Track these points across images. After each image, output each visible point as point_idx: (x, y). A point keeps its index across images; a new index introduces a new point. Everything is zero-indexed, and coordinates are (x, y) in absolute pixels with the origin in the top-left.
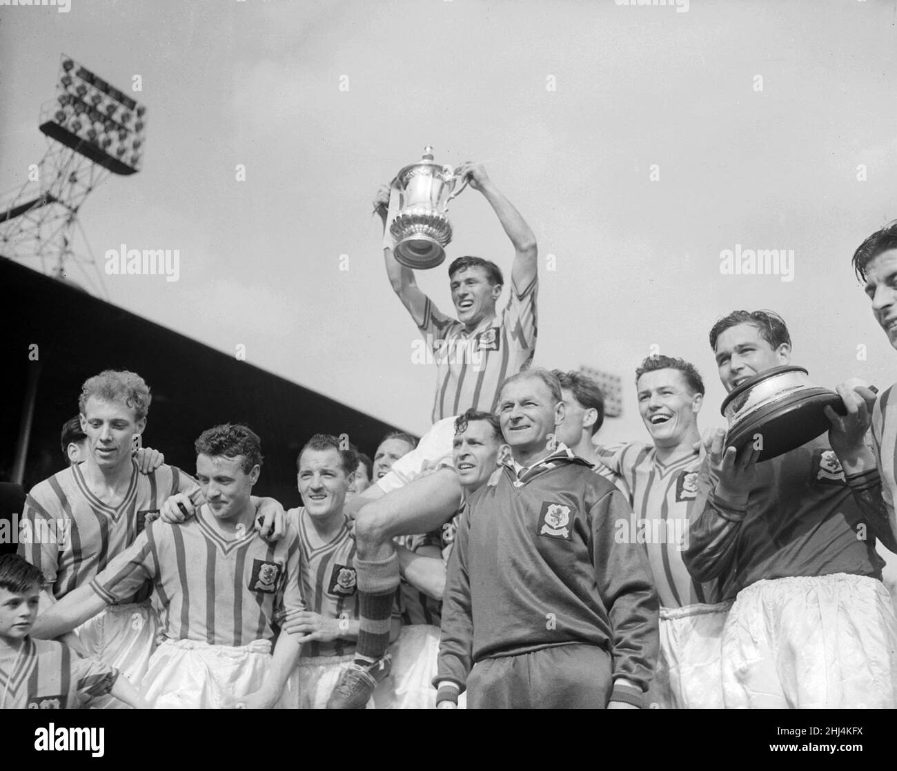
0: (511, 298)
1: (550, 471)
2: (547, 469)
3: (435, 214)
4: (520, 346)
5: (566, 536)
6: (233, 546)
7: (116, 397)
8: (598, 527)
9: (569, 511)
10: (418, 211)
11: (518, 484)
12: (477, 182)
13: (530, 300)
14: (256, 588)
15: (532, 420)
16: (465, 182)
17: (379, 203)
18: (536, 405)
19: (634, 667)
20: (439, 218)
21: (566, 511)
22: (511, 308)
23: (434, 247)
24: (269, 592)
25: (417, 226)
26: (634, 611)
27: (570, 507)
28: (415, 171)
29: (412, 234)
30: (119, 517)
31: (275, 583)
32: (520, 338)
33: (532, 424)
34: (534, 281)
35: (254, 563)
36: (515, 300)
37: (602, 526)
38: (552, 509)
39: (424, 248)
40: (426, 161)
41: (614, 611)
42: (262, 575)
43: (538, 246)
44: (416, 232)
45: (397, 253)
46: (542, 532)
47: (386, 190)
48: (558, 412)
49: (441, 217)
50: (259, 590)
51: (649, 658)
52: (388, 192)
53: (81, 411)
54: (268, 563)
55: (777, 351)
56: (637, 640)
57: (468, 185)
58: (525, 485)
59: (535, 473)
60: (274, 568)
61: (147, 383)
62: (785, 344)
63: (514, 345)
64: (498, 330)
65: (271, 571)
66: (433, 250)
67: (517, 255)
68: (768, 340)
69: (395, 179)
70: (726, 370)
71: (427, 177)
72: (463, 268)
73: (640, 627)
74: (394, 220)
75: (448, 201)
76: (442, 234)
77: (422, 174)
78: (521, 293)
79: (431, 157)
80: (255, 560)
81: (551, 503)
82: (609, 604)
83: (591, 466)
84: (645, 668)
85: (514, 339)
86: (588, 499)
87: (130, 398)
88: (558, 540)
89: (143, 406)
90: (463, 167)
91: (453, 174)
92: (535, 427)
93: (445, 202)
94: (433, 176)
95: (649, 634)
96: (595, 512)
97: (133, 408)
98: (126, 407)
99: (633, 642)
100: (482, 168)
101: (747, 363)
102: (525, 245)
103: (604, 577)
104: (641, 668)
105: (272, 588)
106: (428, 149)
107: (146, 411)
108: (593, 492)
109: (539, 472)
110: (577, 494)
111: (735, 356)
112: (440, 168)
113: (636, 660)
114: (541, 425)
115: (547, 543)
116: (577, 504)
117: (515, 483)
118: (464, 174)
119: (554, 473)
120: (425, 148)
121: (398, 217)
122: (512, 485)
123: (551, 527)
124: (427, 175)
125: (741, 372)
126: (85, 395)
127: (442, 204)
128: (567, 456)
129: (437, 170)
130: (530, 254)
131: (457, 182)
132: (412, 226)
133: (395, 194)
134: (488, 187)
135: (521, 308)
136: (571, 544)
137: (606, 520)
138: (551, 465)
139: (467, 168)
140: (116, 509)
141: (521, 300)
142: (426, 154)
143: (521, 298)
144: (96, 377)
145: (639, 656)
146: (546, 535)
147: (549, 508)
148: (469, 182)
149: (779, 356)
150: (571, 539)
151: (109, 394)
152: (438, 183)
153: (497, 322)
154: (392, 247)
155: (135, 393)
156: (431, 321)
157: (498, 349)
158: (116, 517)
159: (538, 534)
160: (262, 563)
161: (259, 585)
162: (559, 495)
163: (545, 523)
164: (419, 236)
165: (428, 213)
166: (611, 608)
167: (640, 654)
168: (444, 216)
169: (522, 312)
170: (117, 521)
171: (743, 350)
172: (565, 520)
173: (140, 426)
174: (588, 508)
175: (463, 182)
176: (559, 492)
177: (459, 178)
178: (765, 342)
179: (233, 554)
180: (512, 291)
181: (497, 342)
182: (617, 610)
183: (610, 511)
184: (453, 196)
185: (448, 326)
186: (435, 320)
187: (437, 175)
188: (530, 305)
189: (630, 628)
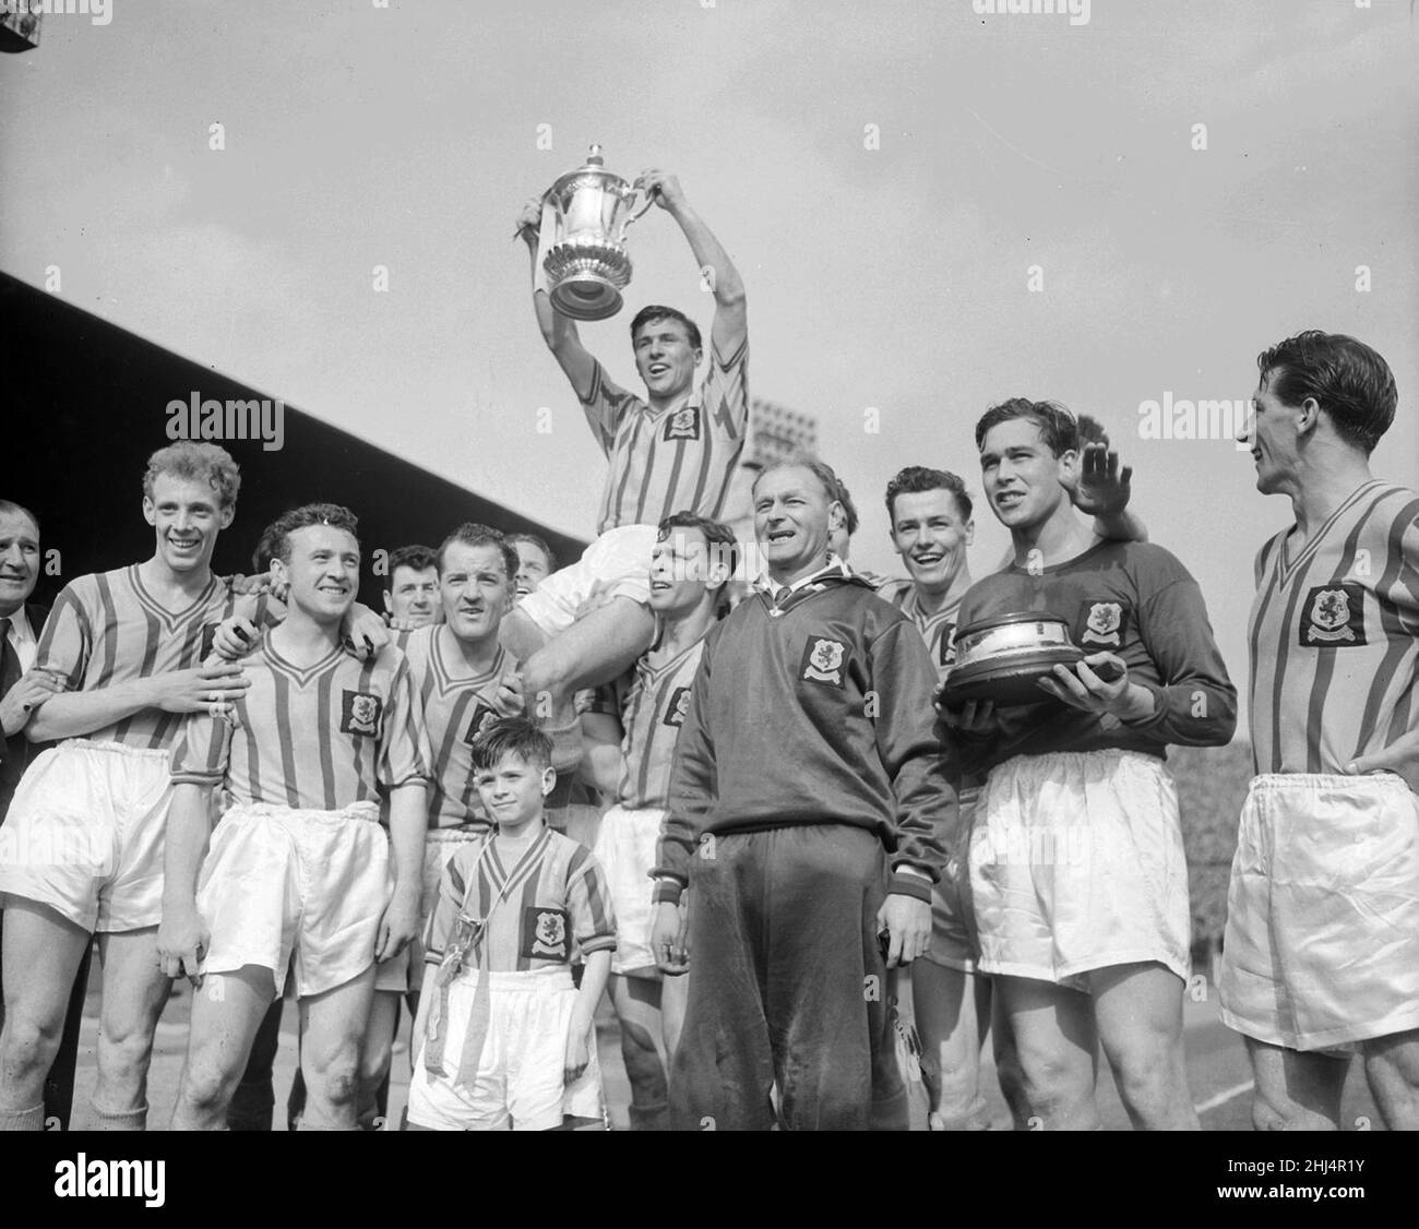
0: (712, 368)
1: (819, 594)
2: (814, 591)
3: (609, 245)
4: (727, 435)
5: (837, 681)
6: (312, 675)
7: (196, 473)
8: (881, 670)
9: (843, 649)
10: (586, 241)
11: (776, 612)
12: (667, 200)
13: (740, 372)
14: (351, 727)
15: (797, 523)
16: (649, 200)
17: (525, 223)
18: (803, 503)
19: (921, 850)
20: (614, 250)
21: (838, 649)
22: (713, 381)
23: (606, 291)
24: (367, 734)
25: (583, 261)
26: (924, 780)
27: (843, 645)
28: (579, 182)
29: (575, 272)
30: (176, 628)
31: (375, 721)
32: (726, 424)
33: (798, 530)
34: (744, 345)
35: (344, 696)
36: (718, 371)
37: (885, 669)
38: (820, 645)
39: (593, 291)
40: (593, 168)
41: (900, 780)
42: (356, 711)
43: (747, 298)
44: (582, 269)
45: (554, 296)
46: (806, 676)
47: (535, 206)
48: (833, 514)
49: (617, 249)
50: (356, 732)
51: (943, 839)
52: (538, 208)
53: (147, 493)
54: (363, 695)
55: (1060, 460)
56: (927, 816)
57: (654, 204)
58: (785, 615)
59: (801, 596)
60: (371, 700)
61: (235, 459)
62: (1072, 451)
63: (719, 433)
64: (696, 410)
65: (367, 704)
66: (605, 295)
67: (718, 309)
68: (1051, 444)
69: (549, 191)
70: (991, 477)
71: (596, 191)
72: (657, 319)
73: (934, 800)
74: (550, 252)
75: (627, 224)
76: (618, 273)
77: (589, 187)
78: (726, 363)
79: (599, 161)
80: (344, 691)
81: (819, 638)
82: (893, 771)
83: (873, 588)
84: (938, 853)
85: (719, 425)
86: (867, 633)
87: (214, 477)
88: (826, 686)
89: (231, 488)
90: (647, 177)
91: (632, 186)
92: (801, 533)
93: (622, 227)
94: (605, 189)
95: (944, 809)
96: (877, 650)
97: (218, 490)
98: (209, 488)
99: (920, 819)
100: (674, 179)
101: (1019, 473)
102: (730, 297)
103: (886, 735)
104: (930, 851)
105: (371, 728)
106: (595, 149)
107: (234, 495)
108: (875, 625)
109: (805, 596)
110: (854, 628)
111: (1005, 461)
112: (613, 178)
113: (925, 842)
114: (809, 530)
115: (811, 690)
116: (854, 641)
117: (771, 611)
118: (648, 186)
119: (824, 598)
120: (591, 148)
121: (556, 248)
122: (768, 614)
123: (819, 670)
124: (596, 188)
125: (1011, 484)
126: (153, 472)
127: (618, 229)
128: (842, 574)
129: (608, 181)
130: (737, 308)
131: (636, 199)
132: (577, 261)
133: (549, 213)
134: (681, 208)
135: (726, 384)
136: (844, 693)
137: (890, 661)
138: (819, 587)
139: (653, 178)
140: (175, 617)
141: (726, 372)
142: (592, 156)
143: (726, 368)
144: (167, 449)
145: (928, 837)
146: (811, 679)
147: (817, 644)
148: (655, 200)
149: (1061, 465)
150: (842, 686)
151: (185, 470)
152: (611, 199)
153: (694, 400)
154: (547, 290)
155: (220, 469)
156: (600, 393)
157: (697, 438)
158: (173, 626)
159: (801, 678)
160: (355, 694)
161: (353, 724)
162: (830, 628)
163: (810, 664)
164: (586, 276)
165: (599, 243)
166: (895, 777)
167: (930, 834)
168: (621, 247)
169: (729, 388)
170: (172, 631)
171: (1016, 454)
172: (837, 662)
173: (227, 514)
174: (868, 644)
175: (647, 198)
176: (830, 623)
177: (641, 194)
178: (1046, 446)
179: (312, 685)
180: (712, 359)
181: (696, 427)
182: (904, 779)
183: (896, 649)
184: (632, 219)
185: (625, 401)
186: (606, 394)
187: (609, 188)
188: (739, 379)
189: (917, 801)
